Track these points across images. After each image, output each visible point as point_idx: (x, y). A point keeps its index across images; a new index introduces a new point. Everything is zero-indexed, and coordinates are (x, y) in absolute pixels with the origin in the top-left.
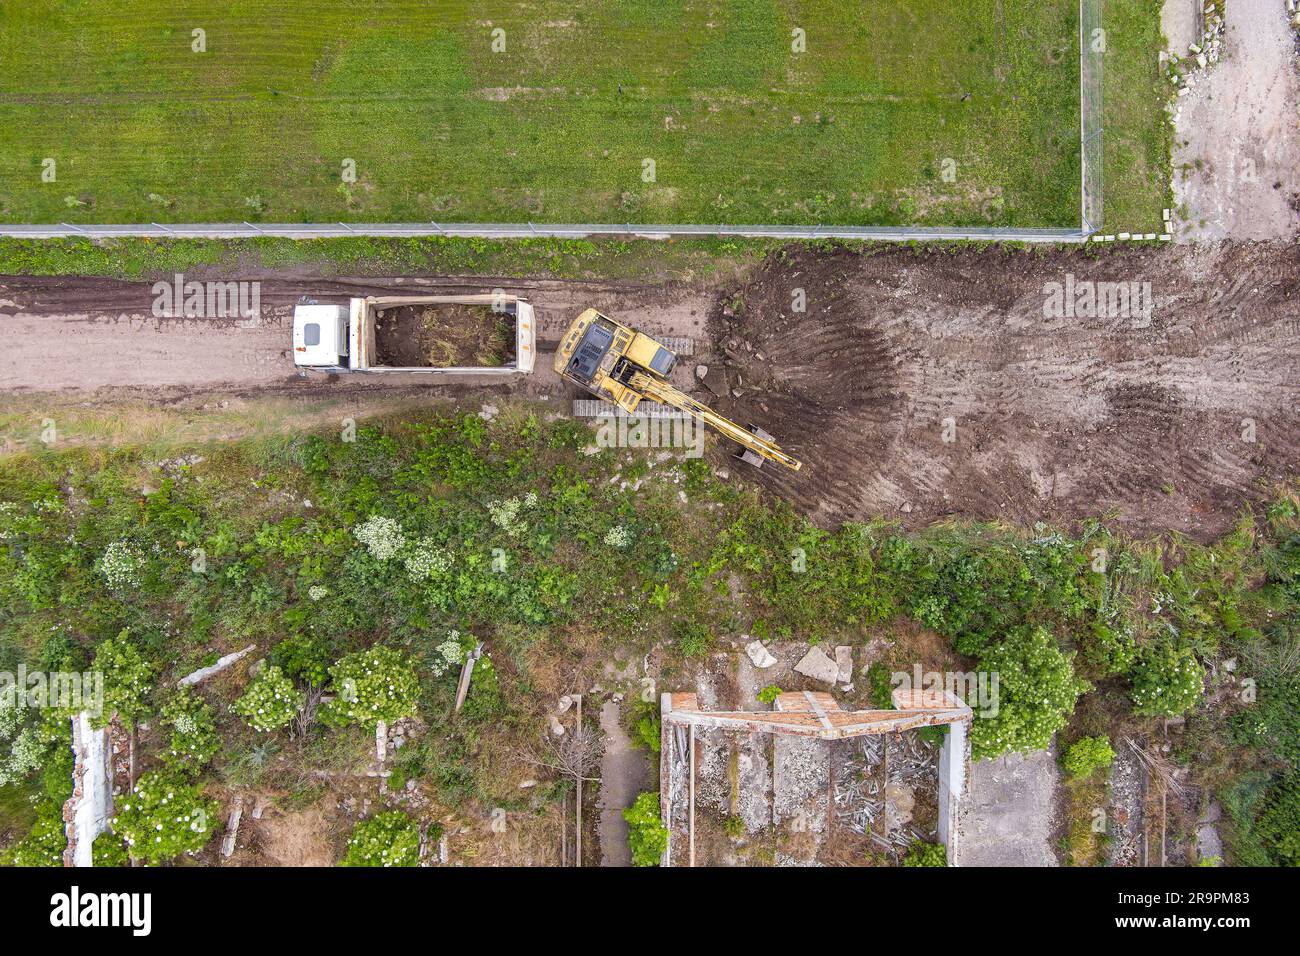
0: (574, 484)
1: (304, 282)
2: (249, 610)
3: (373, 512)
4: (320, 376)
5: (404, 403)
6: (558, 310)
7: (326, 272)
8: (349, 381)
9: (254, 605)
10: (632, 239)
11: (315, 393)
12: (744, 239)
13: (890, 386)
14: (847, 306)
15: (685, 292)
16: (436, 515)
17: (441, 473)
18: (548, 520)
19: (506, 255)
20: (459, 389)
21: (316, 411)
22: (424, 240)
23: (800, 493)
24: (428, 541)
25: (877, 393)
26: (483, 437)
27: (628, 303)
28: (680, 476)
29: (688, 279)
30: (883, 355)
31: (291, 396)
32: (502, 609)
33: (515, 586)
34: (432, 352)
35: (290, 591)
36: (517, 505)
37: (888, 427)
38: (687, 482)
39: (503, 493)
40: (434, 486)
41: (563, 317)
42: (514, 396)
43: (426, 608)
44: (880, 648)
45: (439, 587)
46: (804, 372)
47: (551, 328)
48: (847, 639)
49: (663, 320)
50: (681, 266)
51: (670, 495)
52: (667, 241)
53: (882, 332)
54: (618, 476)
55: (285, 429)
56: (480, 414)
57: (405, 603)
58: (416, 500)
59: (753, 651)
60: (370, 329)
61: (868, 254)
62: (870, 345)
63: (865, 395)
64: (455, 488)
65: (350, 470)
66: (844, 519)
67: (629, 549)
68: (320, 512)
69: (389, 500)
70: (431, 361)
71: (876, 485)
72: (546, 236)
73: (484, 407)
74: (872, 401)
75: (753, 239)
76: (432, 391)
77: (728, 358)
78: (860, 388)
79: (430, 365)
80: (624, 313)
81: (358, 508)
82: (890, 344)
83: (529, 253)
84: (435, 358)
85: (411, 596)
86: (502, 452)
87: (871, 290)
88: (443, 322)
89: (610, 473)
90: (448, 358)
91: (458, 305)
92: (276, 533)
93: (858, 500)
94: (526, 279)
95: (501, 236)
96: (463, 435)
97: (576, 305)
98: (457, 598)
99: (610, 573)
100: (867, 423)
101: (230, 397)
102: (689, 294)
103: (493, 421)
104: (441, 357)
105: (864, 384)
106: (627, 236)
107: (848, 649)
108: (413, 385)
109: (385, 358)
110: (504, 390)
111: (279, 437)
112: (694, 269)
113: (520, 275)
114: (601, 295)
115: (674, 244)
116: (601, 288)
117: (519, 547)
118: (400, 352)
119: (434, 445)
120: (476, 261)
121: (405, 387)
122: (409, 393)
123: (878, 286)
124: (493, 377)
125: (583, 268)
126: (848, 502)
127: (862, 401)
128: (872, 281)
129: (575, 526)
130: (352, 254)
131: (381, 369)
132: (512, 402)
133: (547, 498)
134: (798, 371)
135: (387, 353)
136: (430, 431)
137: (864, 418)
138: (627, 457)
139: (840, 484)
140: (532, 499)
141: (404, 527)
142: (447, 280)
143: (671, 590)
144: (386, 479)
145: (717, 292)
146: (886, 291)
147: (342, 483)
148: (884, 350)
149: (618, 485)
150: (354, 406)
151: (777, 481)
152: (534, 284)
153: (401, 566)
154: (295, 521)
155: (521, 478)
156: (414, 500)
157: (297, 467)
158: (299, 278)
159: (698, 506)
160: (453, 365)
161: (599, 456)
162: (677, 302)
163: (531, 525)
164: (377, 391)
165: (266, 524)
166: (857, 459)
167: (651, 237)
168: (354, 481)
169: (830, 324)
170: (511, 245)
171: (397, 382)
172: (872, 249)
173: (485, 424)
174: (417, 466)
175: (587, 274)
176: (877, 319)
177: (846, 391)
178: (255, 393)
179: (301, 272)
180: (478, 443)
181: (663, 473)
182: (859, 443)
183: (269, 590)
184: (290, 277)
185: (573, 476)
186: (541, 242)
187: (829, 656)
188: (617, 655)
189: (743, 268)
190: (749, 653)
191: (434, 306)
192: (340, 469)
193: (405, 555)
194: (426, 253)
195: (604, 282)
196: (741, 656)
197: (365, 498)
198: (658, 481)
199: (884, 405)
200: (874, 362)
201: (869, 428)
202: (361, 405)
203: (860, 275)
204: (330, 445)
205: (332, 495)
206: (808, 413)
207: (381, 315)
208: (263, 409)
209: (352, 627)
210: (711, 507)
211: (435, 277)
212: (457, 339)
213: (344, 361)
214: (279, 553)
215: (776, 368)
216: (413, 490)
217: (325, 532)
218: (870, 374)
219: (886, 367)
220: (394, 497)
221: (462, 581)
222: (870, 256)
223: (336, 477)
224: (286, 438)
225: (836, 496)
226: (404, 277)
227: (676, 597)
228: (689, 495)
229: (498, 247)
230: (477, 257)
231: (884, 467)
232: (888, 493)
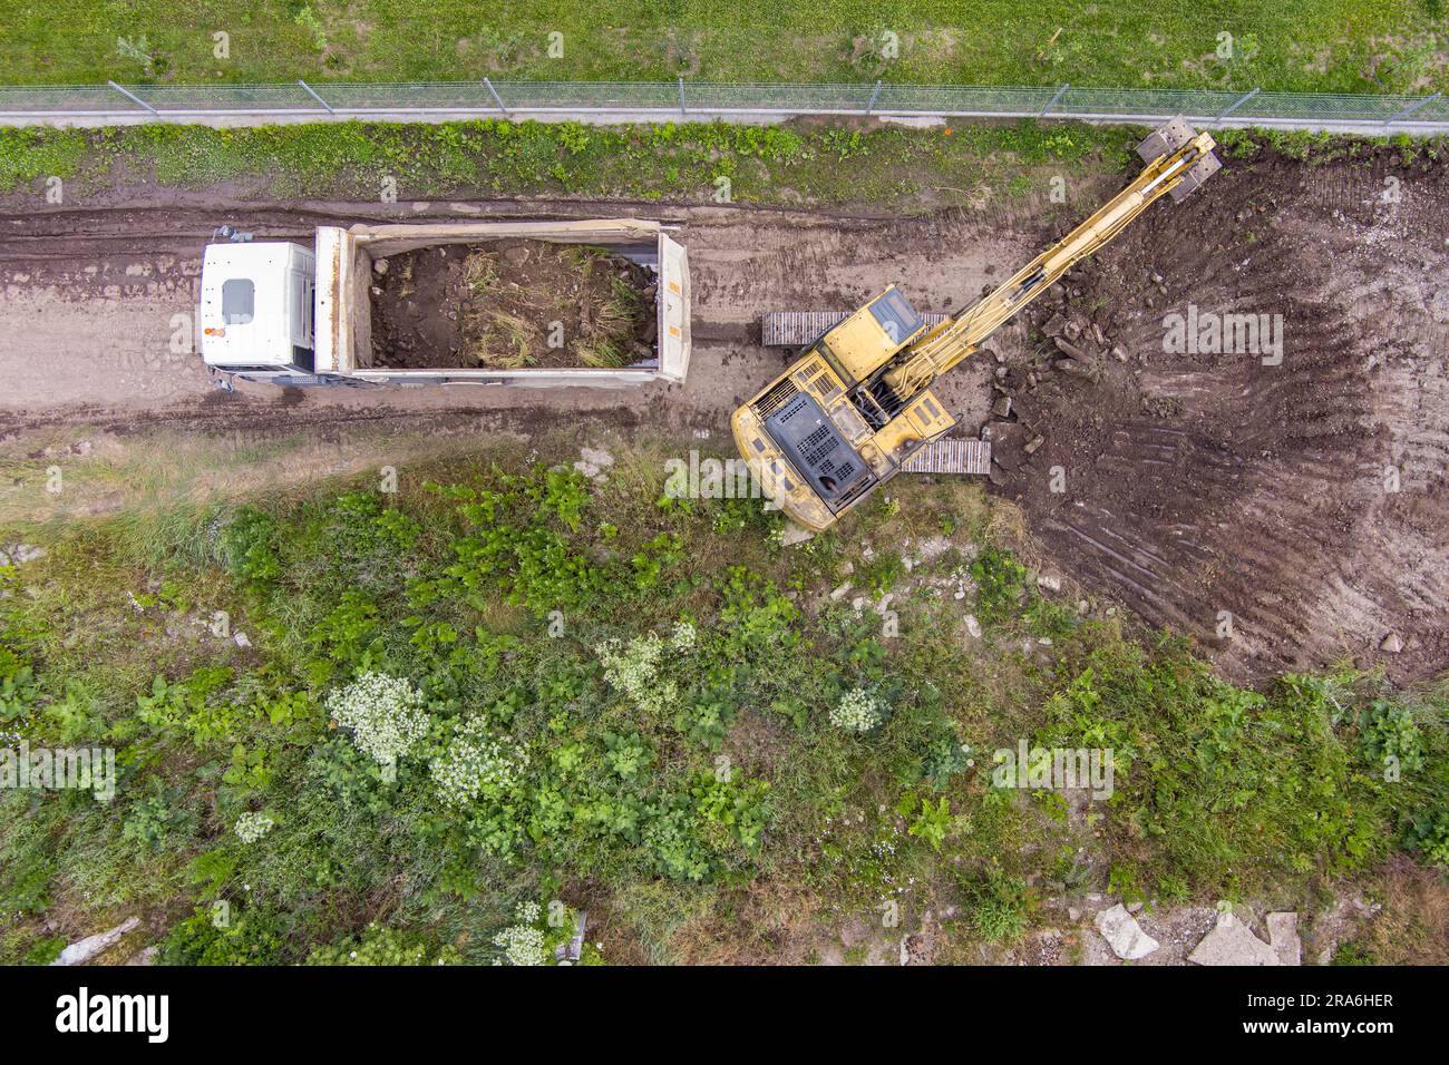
0: (763, 603)
1: (236, 211)
2: (125, 851)
3: (367, 660)
4: (263, 391)
5: (428, 445)
6: (729, 264)
7: (280, 191)
8: (322, 400)
9: (133, 842)
10: (873, 126)
11: (257, 426)
12: (1087, 129)
13: (1357, 412)
14: (1276, 261)
15: (973, 229)
16: (493, 664)
17: (501, 583)
18: (717, 678)
19: (628, 157)
20: (537, 417)
21: (259, 459)
22: (469, 129)
23: (1191, 615)
24: (478, 722)
25: (1334, 425)
26: (584, 510)
27: (864, 251)
28: (964, 585)
29: (980, 205)
30: (1343, 354)
31: (212, 432)
32: (624, 853)
33: (651, 810)
34: (485, 337)
35: (206, 812)
36: (657, 649)
37: (1354, 489)
38: (979, 597)
39: (627, 622)
40: (487, 608)
41: (738, 277)
42: (642, 432)
43: (474, 851)
44: (1351, 915)
45: (499, 811)
46: (1197, 384)
47: (714, 299)
48: (1287, 898)
49: (931, 286)
50: (966, 180)
51: (947, 625)
52: (939, 130)
53: (1342, 310)
54: (847, 586)
55: (200, 496)
56: (577, 465)
57: (431, 840)
58: (452, 637)
59: (1110, 925)
60: (357, 293)
61: (1318, 160)
62: (1320, 334)
63: (1312, 429)
64: (529, 611)
65: (321, 575)
66: (1277, 666)
67: (876, 732)
68: (265, 659)
69: (400, 637)
70: (484, 356)
71: (1335, 599)
72: (704, 120)
73: (585, 451)
74: (1323, 441)
75: (1105, 129)
76: (483, 420)
77: (1064, 356)
78: (1303, 417)
79: (481, 364)
80: (855, 270)
81: (336, 654)
82: (1357, 331)
83: (673, 153)
84: (491, 350)
85: (442, 826)
86: (621, 540)
87: (1321, 229)
88: (507, 275)
89: (832, 581)
90: (517, 349)
91: (536, 242)
92: (178, 700)
93: (1301, 628)
94: (665, 204)
95: (618, 120)
96: (544, 508)
97: (764, 253)
98: (535, 833)
99: (834, 780)
100: (1315, 482)
101: (95, 433)
102: (982, 233)
103: (602, 479)
104: (504, 348)
105: (1310, 408)
106: (863, 121)
107: (1290, 917)
108: (448, 411)
109: (390, 355)
110: (624, 419)
111: (187, 511)
112: (992, 185)
113: (657, 194)
114: (811, 236)
115: (955, 135)
116: (811, 221)
117: (658, 730)
118: (419, 340)
119: (488, 526)
120: (568, 168)
121: (431, 412)
122: (439, 425)
123: (1335, 223)
124: (604, 393)
125: (776, 183)
126: (1283, 634)
127: (1303, 441)
128: (1323, 213)
129: (769, 688)
130: (329, 156)
131: (382, 374)
132: (638, 444)
133: (713, 633)
134: (1186, 383)
135: (394, 342)
136: (479, 499)
137: (1310, 473)
138: (862, 548)
139: (1266, 598)
140: (686, 634)
141: (428, 690)
142: (512, 206)
143: (953, 812)
144: (392, 595)
145: (1035, 229)
146: (1349, 232)
147: (305, 601)
148: (1347, 344)
149: (846, 604)
150: (332, 451)
151: (1148, 593)
152: (682, 214)
153: (424, 769)
154: (215, 677)
155: (663, 591)
156: (447, 635)
157: (217, 568)
158: (227, 204)
159: (1002, 643)
160: (527, 365)
161: (811, 549)
162: (958, 247)
163: (683, 685)
164: (377, 422)
165: (159, 681)
166: (1298, 550)
167: (908, 123)
168: (329, 598)
169: (1246, 293)
170: (638, 138)
171: (415, 402)
172: (1325, 152)
173: (587, 485)
174: (454, 570)
175: (784, 194)
176: (1333, 284)
177: (1276, 422)
178: (146, 424)
179: (232, 191)
180: (574, 522)
181: (933, 580)
182: (1299, 521)
183: (163, 814)
184: (210, 201)
185: (761, 586)
186: (697, 133)
187: (1257, 934)
188: (846, 937)
189: (1084, 184)
190: (1104, 931)
191: (489, 245)
192: (302, 574)
193: (429, 752)
194: (472, 154)
195: (818, 208)
196: (1086, 933)
197: (350, 635)
198: (924, 596)
199: (1346, 448)
200: (1327, 366)
201: (1319, 492)
202: (345, 448)
203: (1301, 200)
204: (284, 526)
205: (285, 627)
206: (1205, 462)
207: (381, 267)
208: (158, 456)
209: (327, 887)
210: (1027, 646)
211: (488, 200)
212: (536, 311)
213: (305, 358)
214: (186, 738)
215: (1147, 377)
216: (446, 617)
217: (274, 697)
218: (1321, 390)
219: (1350, 376)
220: (410, 631)
221: (544, 802)
222: (1322, 165)
223: (294, 591)
224: (200, 512)
225: (1260, 621)
226: (430, 200)
227: (963, 823)
228: (986, 624)
229: (614, 142)
230: (572, 159)
231: (1349, 566)
232: (1357, 615)
